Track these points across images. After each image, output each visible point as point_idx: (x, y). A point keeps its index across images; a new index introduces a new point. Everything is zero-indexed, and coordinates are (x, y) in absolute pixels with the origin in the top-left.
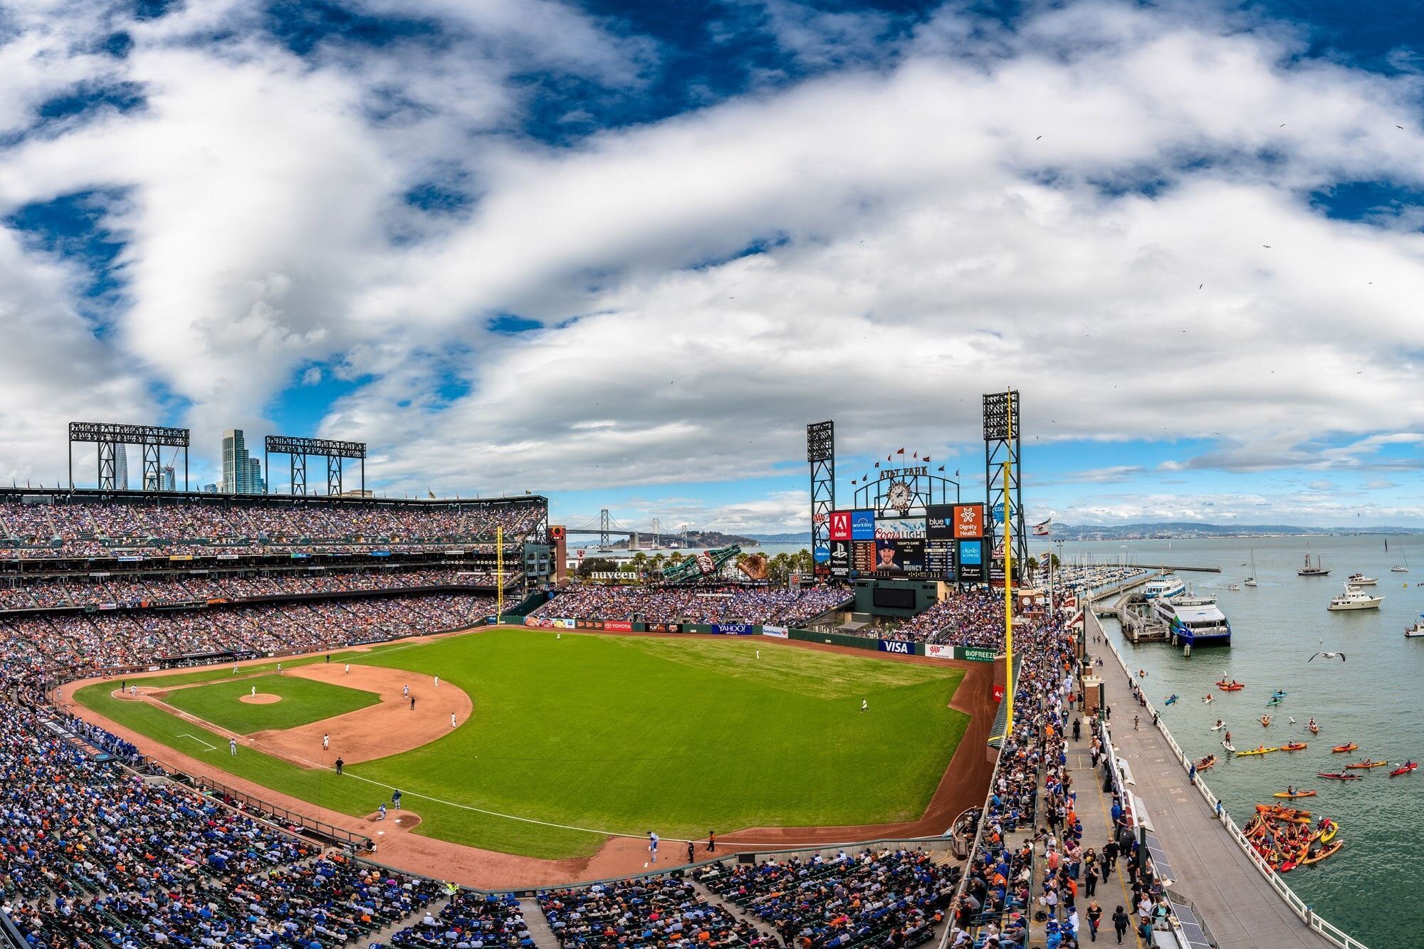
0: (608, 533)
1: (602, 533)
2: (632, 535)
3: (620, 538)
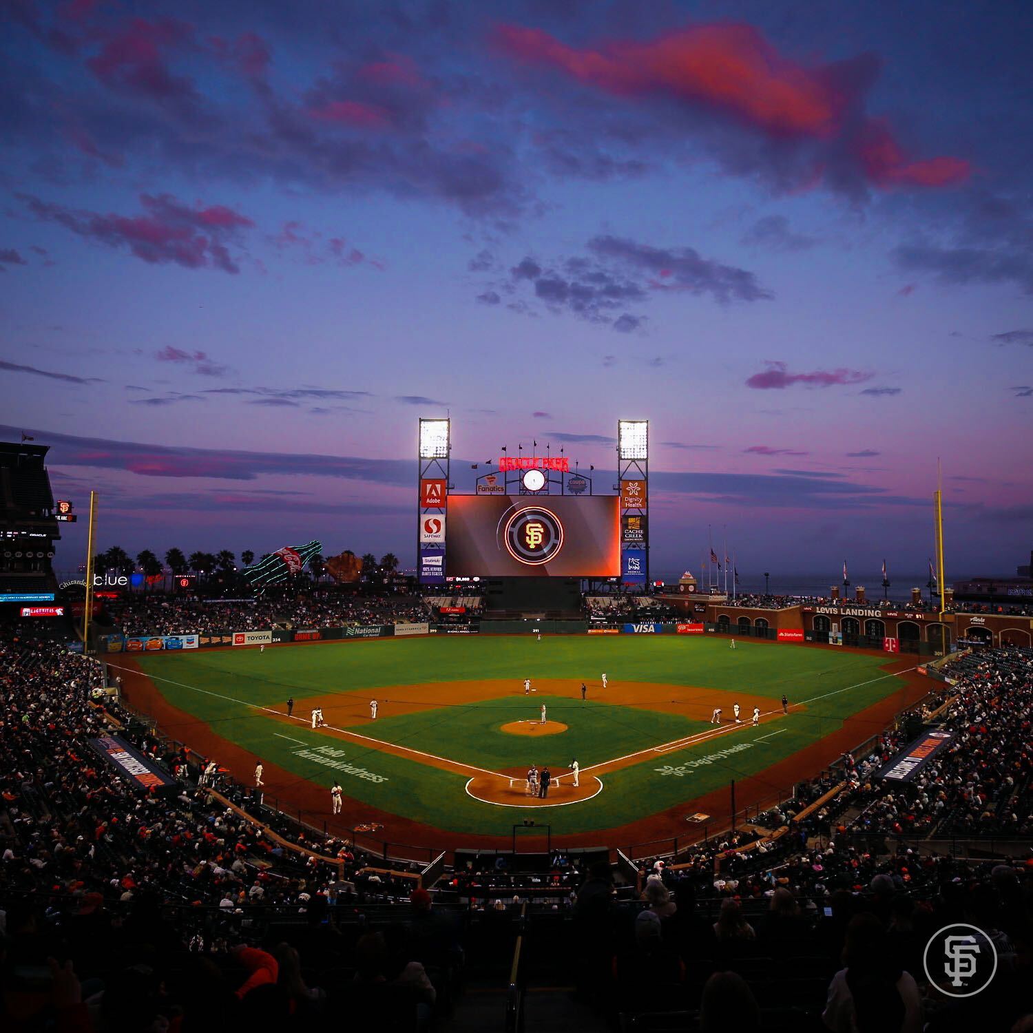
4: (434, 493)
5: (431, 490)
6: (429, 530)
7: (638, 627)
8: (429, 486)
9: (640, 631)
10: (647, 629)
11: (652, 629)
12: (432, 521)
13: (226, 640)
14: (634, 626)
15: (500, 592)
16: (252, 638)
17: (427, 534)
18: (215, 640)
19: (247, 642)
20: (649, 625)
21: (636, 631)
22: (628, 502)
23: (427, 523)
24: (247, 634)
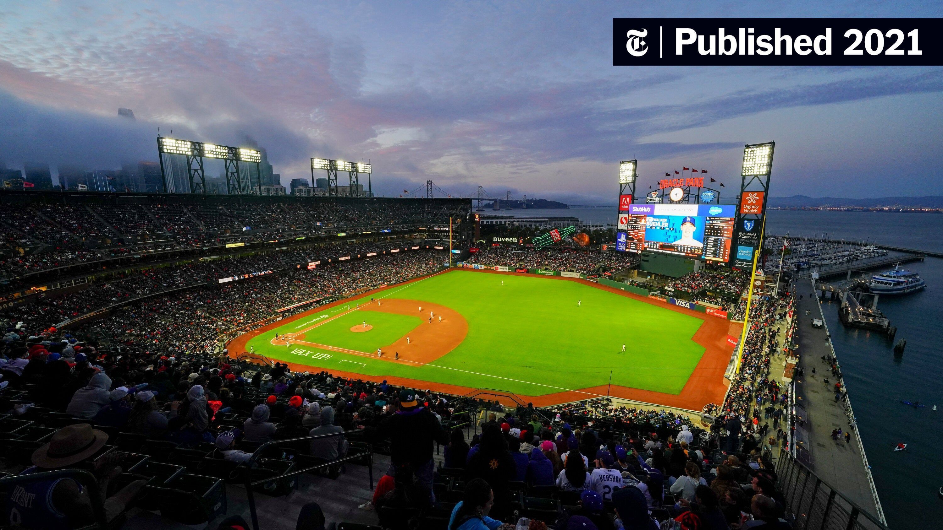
0: (482, 200)
1: (478, 199)
2: (495, 201)
3: (487, 202)
4: (626, 202)
5: (624, 201)
6: (622, 222)
7: (679, 301)
8: (624, 199)
9: (680, 305)
10: (684, 305)
11: (688, 305)
12: (623, 218)
13: (492, 268)
14: (676, 300)
15: (647, 261)
16: (501, 269)
17: (621, 225)
18: (489, 268)
19: (499, 270)
20: (687, 303)
21: (677, 304)
22: (746, 209)
23: (622, 219)
24: (499, 267)
